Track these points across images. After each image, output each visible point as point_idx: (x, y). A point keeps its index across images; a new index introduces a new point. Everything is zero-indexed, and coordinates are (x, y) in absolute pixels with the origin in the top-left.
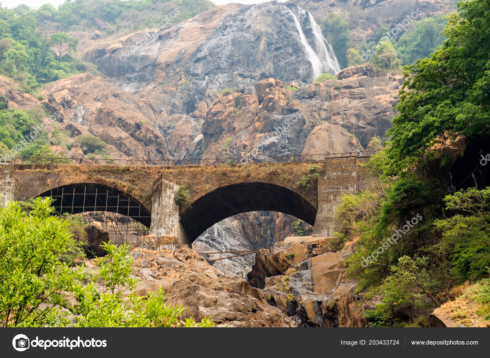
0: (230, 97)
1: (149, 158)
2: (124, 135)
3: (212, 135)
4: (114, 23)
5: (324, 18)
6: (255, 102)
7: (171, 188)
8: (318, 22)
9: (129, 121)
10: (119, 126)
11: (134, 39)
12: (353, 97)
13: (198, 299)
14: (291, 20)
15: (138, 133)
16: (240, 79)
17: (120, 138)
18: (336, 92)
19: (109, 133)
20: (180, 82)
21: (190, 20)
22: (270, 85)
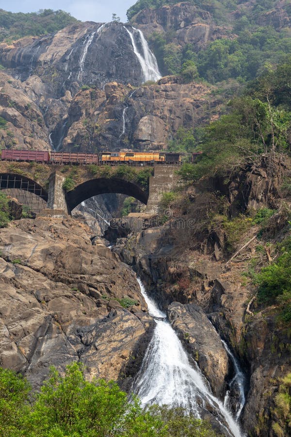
0: (88, 92)
1: (33, 129)
2: (17, 113)
3: (74, 116)
4: (9, 28)
5: (150, 35)
6: (104, 96)
7: (61, 179)
8: (146, 38)
9: (20, 104)
10: (13, 107)
11: (23, 43)
12: (167, 97)
13: (82, 260)
14: (127, 35)
15: (26, 112)
16: (93, 75)
17: (15, 116)
18: (157, 94)
19: (7, 111)
20: (53, 75)
21: (61, 31)
22: (114, 87)
